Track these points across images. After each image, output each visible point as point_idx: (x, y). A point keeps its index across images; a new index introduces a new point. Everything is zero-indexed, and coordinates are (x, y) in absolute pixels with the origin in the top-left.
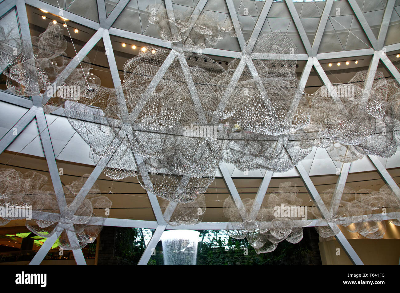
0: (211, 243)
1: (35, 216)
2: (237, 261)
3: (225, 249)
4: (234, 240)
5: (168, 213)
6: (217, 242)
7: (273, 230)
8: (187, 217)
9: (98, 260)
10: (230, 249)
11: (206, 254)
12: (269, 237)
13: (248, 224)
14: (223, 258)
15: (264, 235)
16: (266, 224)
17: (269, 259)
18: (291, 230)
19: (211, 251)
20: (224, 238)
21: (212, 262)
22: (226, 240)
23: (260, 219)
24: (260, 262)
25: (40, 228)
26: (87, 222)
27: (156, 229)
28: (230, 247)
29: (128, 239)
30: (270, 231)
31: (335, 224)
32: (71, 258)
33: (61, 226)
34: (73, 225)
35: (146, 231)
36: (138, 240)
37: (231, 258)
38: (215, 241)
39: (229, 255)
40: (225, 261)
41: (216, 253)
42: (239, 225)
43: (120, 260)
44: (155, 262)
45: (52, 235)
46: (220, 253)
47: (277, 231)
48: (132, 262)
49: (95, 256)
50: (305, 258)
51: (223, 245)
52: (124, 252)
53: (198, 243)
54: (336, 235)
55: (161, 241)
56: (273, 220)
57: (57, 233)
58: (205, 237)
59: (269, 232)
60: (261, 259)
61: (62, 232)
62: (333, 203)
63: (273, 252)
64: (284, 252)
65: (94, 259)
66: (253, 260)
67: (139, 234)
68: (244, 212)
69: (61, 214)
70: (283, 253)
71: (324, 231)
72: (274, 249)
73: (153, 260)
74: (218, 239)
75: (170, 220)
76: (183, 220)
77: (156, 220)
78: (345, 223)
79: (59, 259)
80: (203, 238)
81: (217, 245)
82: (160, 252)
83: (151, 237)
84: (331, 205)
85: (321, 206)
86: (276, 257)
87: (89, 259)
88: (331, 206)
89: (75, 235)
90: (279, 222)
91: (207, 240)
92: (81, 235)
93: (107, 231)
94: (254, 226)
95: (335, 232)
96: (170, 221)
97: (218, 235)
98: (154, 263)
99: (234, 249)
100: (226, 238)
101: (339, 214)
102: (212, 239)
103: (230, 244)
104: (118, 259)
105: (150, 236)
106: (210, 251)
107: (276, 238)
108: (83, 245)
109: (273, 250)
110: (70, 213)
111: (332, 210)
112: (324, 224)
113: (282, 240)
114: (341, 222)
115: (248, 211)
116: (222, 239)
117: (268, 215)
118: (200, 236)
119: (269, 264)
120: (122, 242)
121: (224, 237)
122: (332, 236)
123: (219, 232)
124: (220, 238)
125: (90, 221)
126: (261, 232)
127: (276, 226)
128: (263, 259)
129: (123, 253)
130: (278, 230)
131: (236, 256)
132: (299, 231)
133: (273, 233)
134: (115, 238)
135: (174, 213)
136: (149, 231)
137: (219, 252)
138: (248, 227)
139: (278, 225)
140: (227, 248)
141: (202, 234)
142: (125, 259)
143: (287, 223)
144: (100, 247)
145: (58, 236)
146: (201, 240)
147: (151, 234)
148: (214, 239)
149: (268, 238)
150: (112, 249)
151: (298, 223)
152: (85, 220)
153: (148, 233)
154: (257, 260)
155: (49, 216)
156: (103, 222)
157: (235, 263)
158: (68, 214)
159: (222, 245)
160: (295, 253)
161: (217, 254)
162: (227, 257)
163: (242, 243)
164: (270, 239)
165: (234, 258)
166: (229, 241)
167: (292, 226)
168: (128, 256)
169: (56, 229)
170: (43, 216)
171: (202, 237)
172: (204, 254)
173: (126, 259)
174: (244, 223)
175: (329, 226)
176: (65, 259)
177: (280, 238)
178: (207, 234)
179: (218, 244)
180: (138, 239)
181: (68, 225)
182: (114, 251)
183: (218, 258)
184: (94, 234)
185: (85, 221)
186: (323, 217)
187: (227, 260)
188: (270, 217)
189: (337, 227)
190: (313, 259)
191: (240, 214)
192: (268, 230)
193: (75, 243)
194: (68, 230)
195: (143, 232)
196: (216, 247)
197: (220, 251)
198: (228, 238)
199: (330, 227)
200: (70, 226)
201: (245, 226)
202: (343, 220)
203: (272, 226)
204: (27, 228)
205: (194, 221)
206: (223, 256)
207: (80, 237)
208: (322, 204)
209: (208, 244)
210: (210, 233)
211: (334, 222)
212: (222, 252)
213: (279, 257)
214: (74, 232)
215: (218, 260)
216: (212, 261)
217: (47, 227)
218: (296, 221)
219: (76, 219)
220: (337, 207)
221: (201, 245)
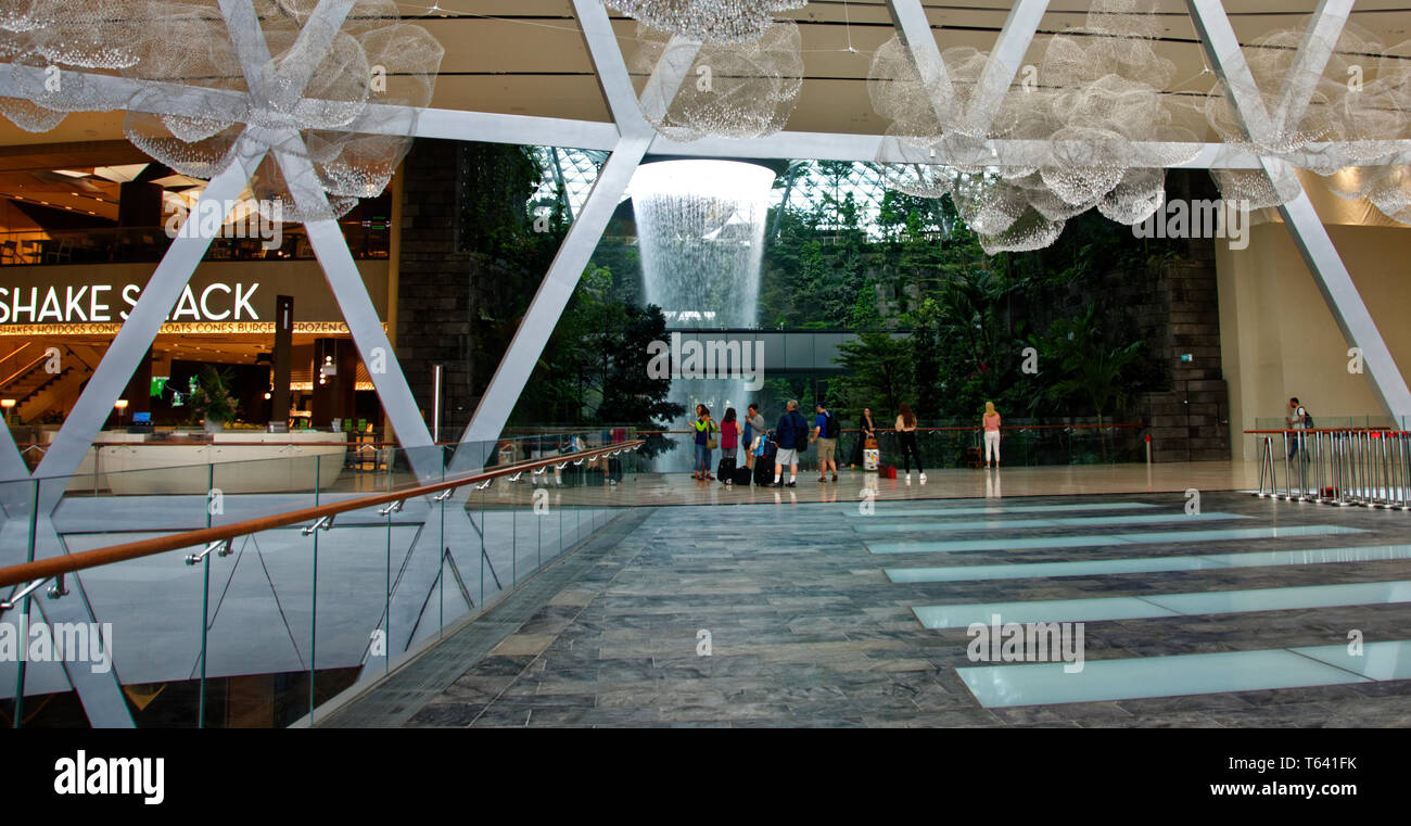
0: (815, 212)
1: (156, 98)
2: (910, 283)
3: (869, 236)
4: (904, 207)
5: (659, 92)
6: (840, 211)
7: (1051, 170)
8: (732, 109)
9: (402, 261)
10: (886, 238)
11: (797, 252)
12: (1034, 195)
13: (962, 144)
14: (858, 268)
15: (1017, 189)
16: (1026, 149)
17: (1027, 279)
18: (1120, 176)
19: (815, 242)
20: (866, 198)
21: (817, 281)
22: (872, 203)
23: (1007, 126)
24: (993, 286)
25: (180, 142)
26: (351, 120)
27: (611, 153)
28: (886, 232)
29: (509, 189)
30: (1042, 174)
31: (1286, 162)
32: (302, 256)
33: (255, 136)
34: (301, 133)
35: (575, 162)
36: (545, 196)
37: (888, 270)
38: (832, 206)
39: (881, 257)
40: (865, 278)
41: (832, 250)
42: (926, 146)
43: (482, 264)
44: (607, 273)
45: (225, 167)
46: (849, 250)
47: (1068, 175)
48: (523, 270)
49: (388, 251)
50: (1160, 281)
51: (859, 221)
52: (496, 236)
53: (770, 211)
54: (1286, 205)
55: (629, 201)
56: (1057, 133)
57: (245, 160)
58: (794, 191)
59: (1036, 178)
60: (995, 277)
61: (259, 159)
62: (1290, 83)
63: (1044, 249)
64: (1085, 257)
65: (388, 258)
66: (968, 279)
67: (548, 174)
68: (948, 96)
69: (253, 93)
70: (1082, 260)
71: (1244, 187)
72: (1048, 238)
73: (602, 267)
74: (842, 199)
75: (666, 117)
76: (713, 118)
77: (613, 121)
78: (1326, 165)
79: (258, 259)
80: (787, 195)
81: (837, 223)
82: (625, 240)
83: (592, 184)
84: (1282, 91)
85: (1244, 91)
86: (1053, 272)
87: (367, 258)
88: (1284, 95)
89: (309, 169)
90: (1079, 143)
91: (801, 200)
92: (333, 168)
93: (427, 158)
94: (983, 151)
95: (1283, 195)
96: (666, 122)
97: (845, 184)
98: (606, 278)
99: (900, 239)
100: (871, 196)
101: (1306, 127)
102: (819, 199)
103: (886, 219)
104: (471, 259)
105: (588, 182)
106: (810, 241)
107: (1061, 200)
108: (342, 206)
109: (1047, 245)
110: (287, 86)
111: (1282, 112)
112: (1244, 159)
113: (1084, 210)
114: (1312, 160)
115: (964, 95)
116: (858, 199)
117: (1039, 112)
118: (777, 185)
119: (1027, 295)
120: (485, 199)
121: (867, 193)
122: (1268, 209)
123: (846, 175)
124: (850, 195)
125: (363, 117)
126: (1005, 176)
127: (1065, 156)
128: (1007, 276)
129: (491, 241)
130: (1073, 172)
131: (904, 262)
132: (1148, 180)
133: (1051, 183)
134: (461, 187)
135: (680, 90)
136: (586, 163)
137: (844, 245)
138: (960, 156)
139: (1074, 155)
140: (874, 233)
141: (782, 179)
142: (498, 261)
143: (1106, 149)
144: (403, 216)
145: (247, 175)
146: (781, 200)
147: (592, 175)
148: (827, 198)
149: (1033, 198)
150: (450, 223)
151: (1150, 151)
152: (344, 116)
153: (581, 171)
154: (981, 281)
155: (207, 98)
156: (412, 123)
157: (902, 287)
158: (277, 88)
159: (855, 223)
160: (1126, 261)
161: (836, 253)
162: (873, 265)
163: (930, 218)
164: (1036, 203)
165: (897, 271)
166: (882, 210)
167: (1124, 159)
168: (509, 250)
169: (237, 148)
170: (185, 98)
171: (783, 190)
172: (789, 252)
173: (503, 262)
174: (945, 141)
175: (1263, 170)
176: (281, 258)
177: (1076, 202)
178: (801, 181)
179: (841, 218)
180: (546, 191)
181: (282, 135)
182: (456, 232)
183: (838, 266)
184: (382, 166)
185: (345, 118)
186: (1244, 135)
187: (871, 274)
188: (1046, 122)
189: (1294, 178)
190: (1188, 286)
191: (930, 103)
192: (1032, 171)
193: (313, 198)
194: (282, 150)
195: (562, 165)
196: (834, 228)
197: (847, 242)
198: (882, 199)
199: (1266, 174)
200: (289, 136)
201: (947, 149)
202: (1320, 153)
203: (1051, 155)
204: (132, 141)
205: (756, 124)
206: (857, 261)
207: (331, 176)
208: (1249, 86)
209: (806, 216)
210: (814, 177)
211: (1285, 157)
212: (855, 247)
213: (1063, 274)
214: (305, 156)
215: (841, 277)
216: (818, 276)
217: (205, 137)
218: (1142, 143)
219: (311, 113)
220: (1303, 102)
221: (779, 219)
